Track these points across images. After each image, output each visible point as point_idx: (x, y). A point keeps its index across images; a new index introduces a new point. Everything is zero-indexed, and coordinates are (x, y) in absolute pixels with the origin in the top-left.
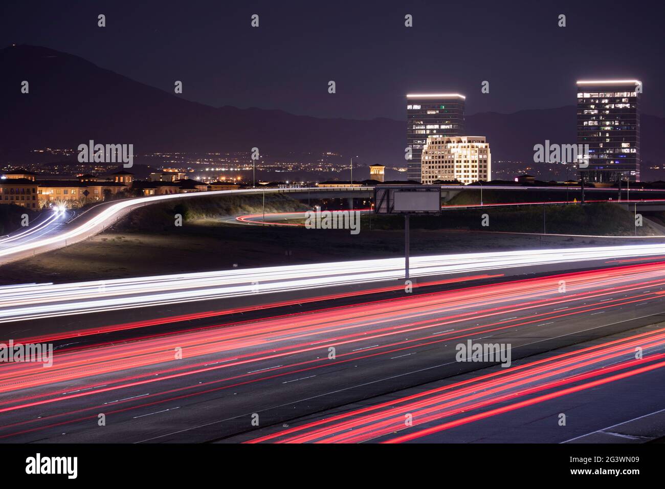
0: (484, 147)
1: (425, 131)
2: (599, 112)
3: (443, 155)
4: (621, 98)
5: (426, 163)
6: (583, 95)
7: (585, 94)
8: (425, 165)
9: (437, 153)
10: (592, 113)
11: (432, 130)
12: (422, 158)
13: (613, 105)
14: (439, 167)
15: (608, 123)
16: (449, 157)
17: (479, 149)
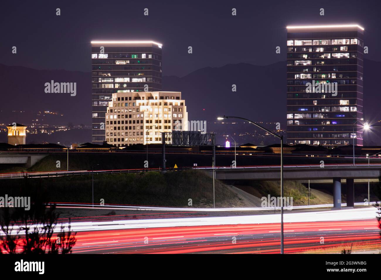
0: (179, 105)
1: (113, 85)
2: (313, 63)
3: (130, 113)
4: (339, 46)
5: (111, 123)
6: (294, 43)
7: (296, 41)
8: (109, 125)
9: (124, 111)
10: (305, 64)
11: (121, 84)
12: (107, 117)
13: (329, 54)
14: (126, 128)
15: (323, 76)
16: (138, 116)
17: (173, 107)
